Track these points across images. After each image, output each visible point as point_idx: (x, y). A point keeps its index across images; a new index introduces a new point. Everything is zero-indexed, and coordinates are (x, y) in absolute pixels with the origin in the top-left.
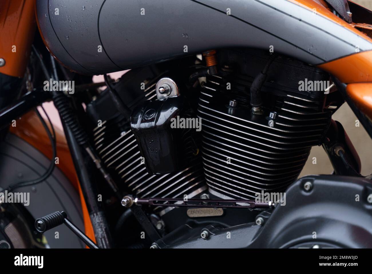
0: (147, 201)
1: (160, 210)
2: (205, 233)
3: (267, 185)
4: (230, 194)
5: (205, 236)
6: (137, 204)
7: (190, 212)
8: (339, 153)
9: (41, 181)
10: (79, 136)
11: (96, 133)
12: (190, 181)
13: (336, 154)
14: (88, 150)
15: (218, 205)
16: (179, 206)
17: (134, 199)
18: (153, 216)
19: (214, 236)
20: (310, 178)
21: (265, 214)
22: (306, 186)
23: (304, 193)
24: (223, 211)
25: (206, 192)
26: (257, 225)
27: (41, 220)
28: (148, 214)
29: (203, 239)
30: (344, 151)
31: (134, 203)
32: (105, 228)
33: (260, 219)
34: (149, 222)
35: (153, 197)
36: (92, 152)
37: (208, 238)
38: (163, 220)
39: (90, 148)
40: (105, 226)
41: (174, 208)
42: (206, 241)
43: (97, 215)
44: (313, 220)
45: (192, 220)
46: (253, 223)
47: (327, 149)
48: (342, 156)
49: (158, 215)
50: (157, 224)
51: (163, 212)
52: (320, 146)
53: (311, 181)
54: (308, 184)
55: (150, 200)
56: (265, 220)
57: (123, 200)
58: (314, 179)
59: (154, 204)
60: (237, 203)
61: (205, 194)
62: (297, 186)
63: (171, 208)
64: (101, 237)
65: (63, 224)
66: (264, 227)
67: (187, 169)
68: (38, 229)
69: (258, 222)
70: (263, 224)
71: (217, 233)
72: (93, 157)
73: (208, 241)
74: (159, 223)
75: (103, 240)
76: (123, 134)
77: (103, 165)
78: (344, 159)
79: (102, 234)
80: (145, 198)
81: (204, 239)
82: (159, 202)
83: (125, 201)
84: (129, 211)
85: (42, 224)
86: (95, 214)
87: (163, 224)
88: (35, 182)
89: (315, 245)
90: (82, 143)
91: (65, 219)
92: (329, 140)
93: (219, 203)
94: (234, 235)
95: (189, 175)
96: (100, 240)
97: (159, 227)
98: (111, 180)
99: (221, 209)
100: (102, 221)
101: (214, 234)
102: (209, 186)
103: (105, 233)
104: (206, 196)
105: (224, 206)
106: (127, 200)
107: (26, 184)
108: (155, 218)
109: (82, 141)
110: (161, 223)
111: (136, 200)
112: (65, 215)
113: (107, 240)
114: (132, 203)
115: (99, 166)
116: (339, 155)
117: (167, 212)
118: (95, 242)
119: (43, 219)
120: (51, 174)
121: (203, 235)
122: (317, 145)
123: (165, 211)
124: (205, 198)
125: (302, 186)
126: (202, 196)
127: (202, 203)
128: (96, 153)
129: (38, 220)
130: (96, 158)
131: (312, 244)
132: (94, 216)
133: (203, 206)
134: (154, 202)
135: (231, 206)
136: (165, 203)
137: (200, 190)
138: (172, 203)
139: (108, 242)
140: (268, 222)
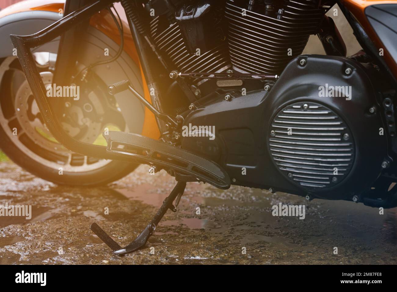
0: (188, 74)
1: (198, 81)
2: (228, 96)
3: (274, 63)
4: (248, 69)
5: (228, 98)
6: (180, 77)
7: (219, 83)
8: (329, 41)
9: (113, 61)
10: (139, 27)
11: (152, 25)
12: (219, 60)
13: (327, 41)
14: (146, 37)
15: (239, 77)
16: (211, 78)
17: (179, 73)
18: (193, 87)
19: (235, 99)
20: (305, 57)
21: (271, 83)
22: (302, 62)
23: (300, 67)
24: (242, 82)
25: (231, 68)
26: (265, 90)
27: (111, 86)
28: (189, 85)
29: (226, 100)
30: (333, 39)
31: (179, 76)
32: (158, 94)
33: (267, 86)
34: (189, 89)
35: (192, 72)
36: (149, 39)
37: (230, 100)
38: (200, 89)
39: (147, 37)
40: (158, 93)
41: (207, 80)
42: (228, 102)
43: (152, 84)
44: (305, 87)
45: (220, 89)
46: (263, 89)
47: (321, 38)
48: (331, 42)
49: (196, 86)
50: (195, 92)
51: (200, 83)
52: (316, 35)
53: (305, 58)
54: (303, 60)
55: (190, 74)
56: (271, 87)
57: (171, 74)
58: (307, 57)
59: (192, 77)
60: (252, 76)
61: (230, 70)
62: (295, 62)
63: (205, 80)
64: (155, 100)
65: (128, 90)
66: (270, 92)
67: (217, 51)
68: (110, 92)
69: (266, 88)
70: (269, 90)
71: (236, 97)
72: (150, 43)
73: (230, 102)
74: (196, 91)
75: (157, 102)
76: (171, 25)
77: (157, 49)
78: (332, 45)
79: (156, 98)
80: (187, 72)
81: (228, 101)
82: (197, 75)
83: (172, 74)
84: (176, 82)
85: (112, 89)
86: (151, 84)
87: (200, 92)
88: (109, 61)
89: (305, 104)
90: (141, 32)
91: (129, 86)
92: (323, 31)
93: (239, 76)
94: (248, 98)
95: (218, 56)
96: (154, 102)
97: (196, 94)
98: (162, 60)
99: (241, 81)
100: (156, 89)
101: (234, 97)
102: (233, 64)
103: (158, 97)
104: (230, 71)
105: (243, 78)
106: (174, 74)
107: (102, 63)
108: (194, 88)
109: (142, 31)
110: (198, 91)
111: (180, 74)
112: (129, 83)
113: (159, 102)
114: (177, 76)
115: (154, 50)
116: (329, 42)
117: (202, 83)
118: (151, 103)
119: (113, 86)
120: (120, 55)
121: (226, 98)
122: (313, 34)
123: (201, 82)
124: (230, 73)
125: (298, 62)
126: (228, 71)
127: (227, 76)
128: (152, 40)
129: (110, 86)
130: (152, 44)
131: (303, 103)
132: (150, 85)
133: (228, 79)
134: (193, 75)
135: (248, 78)
136: (201, 76)
137: (226, 67)
138: (206, 76)
139: (160, 104)
140: (273, 88)
